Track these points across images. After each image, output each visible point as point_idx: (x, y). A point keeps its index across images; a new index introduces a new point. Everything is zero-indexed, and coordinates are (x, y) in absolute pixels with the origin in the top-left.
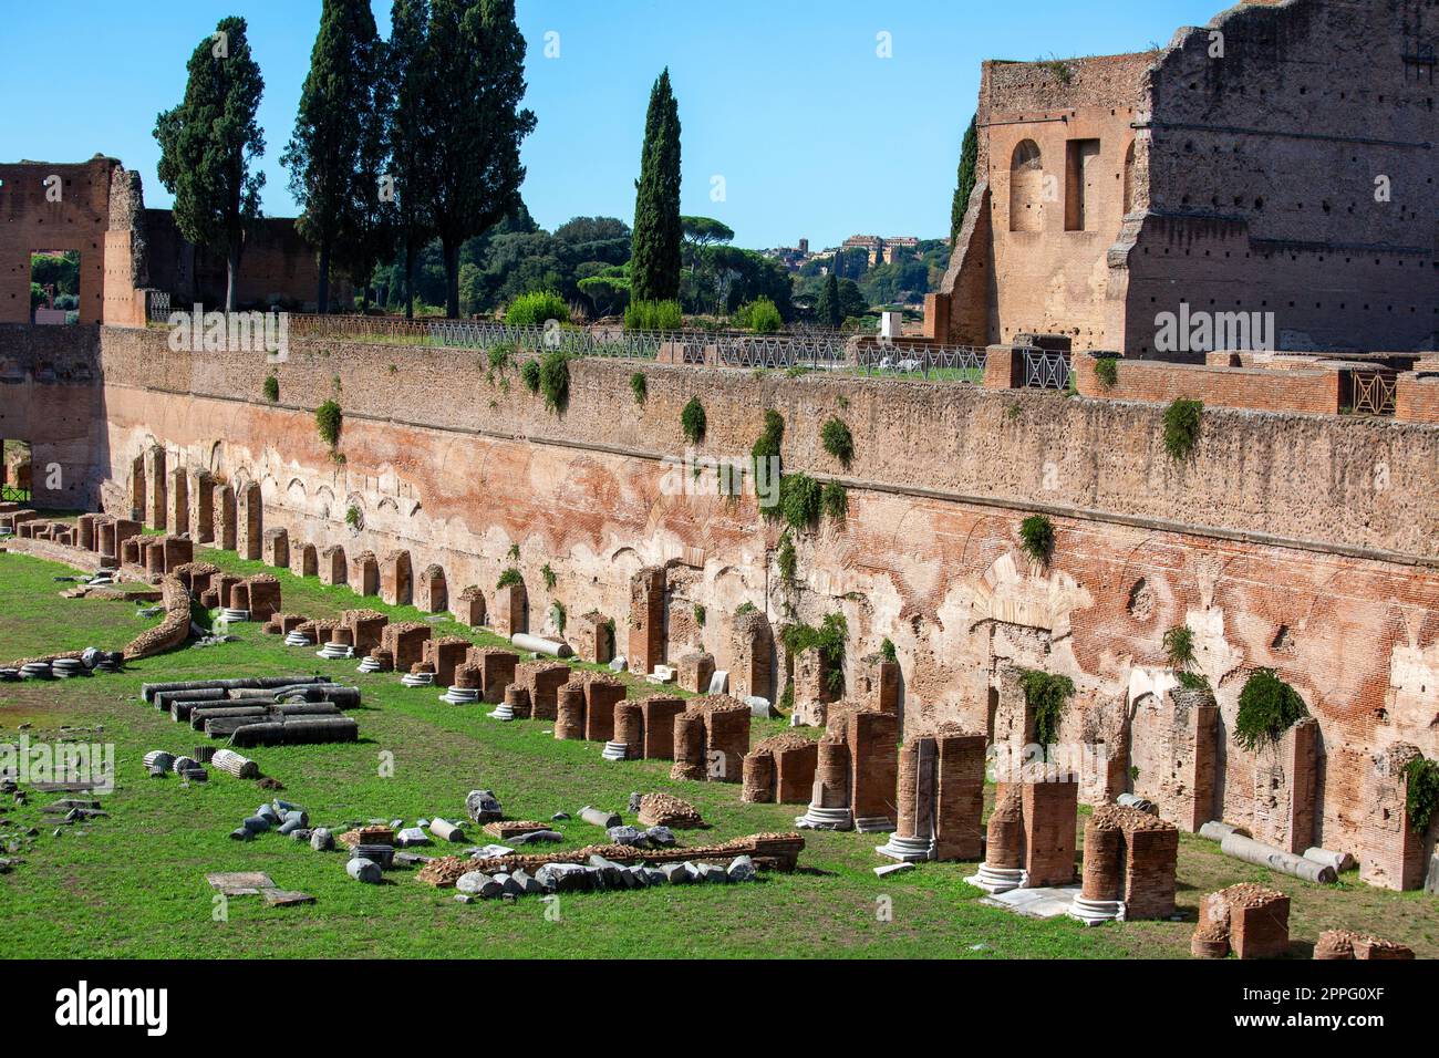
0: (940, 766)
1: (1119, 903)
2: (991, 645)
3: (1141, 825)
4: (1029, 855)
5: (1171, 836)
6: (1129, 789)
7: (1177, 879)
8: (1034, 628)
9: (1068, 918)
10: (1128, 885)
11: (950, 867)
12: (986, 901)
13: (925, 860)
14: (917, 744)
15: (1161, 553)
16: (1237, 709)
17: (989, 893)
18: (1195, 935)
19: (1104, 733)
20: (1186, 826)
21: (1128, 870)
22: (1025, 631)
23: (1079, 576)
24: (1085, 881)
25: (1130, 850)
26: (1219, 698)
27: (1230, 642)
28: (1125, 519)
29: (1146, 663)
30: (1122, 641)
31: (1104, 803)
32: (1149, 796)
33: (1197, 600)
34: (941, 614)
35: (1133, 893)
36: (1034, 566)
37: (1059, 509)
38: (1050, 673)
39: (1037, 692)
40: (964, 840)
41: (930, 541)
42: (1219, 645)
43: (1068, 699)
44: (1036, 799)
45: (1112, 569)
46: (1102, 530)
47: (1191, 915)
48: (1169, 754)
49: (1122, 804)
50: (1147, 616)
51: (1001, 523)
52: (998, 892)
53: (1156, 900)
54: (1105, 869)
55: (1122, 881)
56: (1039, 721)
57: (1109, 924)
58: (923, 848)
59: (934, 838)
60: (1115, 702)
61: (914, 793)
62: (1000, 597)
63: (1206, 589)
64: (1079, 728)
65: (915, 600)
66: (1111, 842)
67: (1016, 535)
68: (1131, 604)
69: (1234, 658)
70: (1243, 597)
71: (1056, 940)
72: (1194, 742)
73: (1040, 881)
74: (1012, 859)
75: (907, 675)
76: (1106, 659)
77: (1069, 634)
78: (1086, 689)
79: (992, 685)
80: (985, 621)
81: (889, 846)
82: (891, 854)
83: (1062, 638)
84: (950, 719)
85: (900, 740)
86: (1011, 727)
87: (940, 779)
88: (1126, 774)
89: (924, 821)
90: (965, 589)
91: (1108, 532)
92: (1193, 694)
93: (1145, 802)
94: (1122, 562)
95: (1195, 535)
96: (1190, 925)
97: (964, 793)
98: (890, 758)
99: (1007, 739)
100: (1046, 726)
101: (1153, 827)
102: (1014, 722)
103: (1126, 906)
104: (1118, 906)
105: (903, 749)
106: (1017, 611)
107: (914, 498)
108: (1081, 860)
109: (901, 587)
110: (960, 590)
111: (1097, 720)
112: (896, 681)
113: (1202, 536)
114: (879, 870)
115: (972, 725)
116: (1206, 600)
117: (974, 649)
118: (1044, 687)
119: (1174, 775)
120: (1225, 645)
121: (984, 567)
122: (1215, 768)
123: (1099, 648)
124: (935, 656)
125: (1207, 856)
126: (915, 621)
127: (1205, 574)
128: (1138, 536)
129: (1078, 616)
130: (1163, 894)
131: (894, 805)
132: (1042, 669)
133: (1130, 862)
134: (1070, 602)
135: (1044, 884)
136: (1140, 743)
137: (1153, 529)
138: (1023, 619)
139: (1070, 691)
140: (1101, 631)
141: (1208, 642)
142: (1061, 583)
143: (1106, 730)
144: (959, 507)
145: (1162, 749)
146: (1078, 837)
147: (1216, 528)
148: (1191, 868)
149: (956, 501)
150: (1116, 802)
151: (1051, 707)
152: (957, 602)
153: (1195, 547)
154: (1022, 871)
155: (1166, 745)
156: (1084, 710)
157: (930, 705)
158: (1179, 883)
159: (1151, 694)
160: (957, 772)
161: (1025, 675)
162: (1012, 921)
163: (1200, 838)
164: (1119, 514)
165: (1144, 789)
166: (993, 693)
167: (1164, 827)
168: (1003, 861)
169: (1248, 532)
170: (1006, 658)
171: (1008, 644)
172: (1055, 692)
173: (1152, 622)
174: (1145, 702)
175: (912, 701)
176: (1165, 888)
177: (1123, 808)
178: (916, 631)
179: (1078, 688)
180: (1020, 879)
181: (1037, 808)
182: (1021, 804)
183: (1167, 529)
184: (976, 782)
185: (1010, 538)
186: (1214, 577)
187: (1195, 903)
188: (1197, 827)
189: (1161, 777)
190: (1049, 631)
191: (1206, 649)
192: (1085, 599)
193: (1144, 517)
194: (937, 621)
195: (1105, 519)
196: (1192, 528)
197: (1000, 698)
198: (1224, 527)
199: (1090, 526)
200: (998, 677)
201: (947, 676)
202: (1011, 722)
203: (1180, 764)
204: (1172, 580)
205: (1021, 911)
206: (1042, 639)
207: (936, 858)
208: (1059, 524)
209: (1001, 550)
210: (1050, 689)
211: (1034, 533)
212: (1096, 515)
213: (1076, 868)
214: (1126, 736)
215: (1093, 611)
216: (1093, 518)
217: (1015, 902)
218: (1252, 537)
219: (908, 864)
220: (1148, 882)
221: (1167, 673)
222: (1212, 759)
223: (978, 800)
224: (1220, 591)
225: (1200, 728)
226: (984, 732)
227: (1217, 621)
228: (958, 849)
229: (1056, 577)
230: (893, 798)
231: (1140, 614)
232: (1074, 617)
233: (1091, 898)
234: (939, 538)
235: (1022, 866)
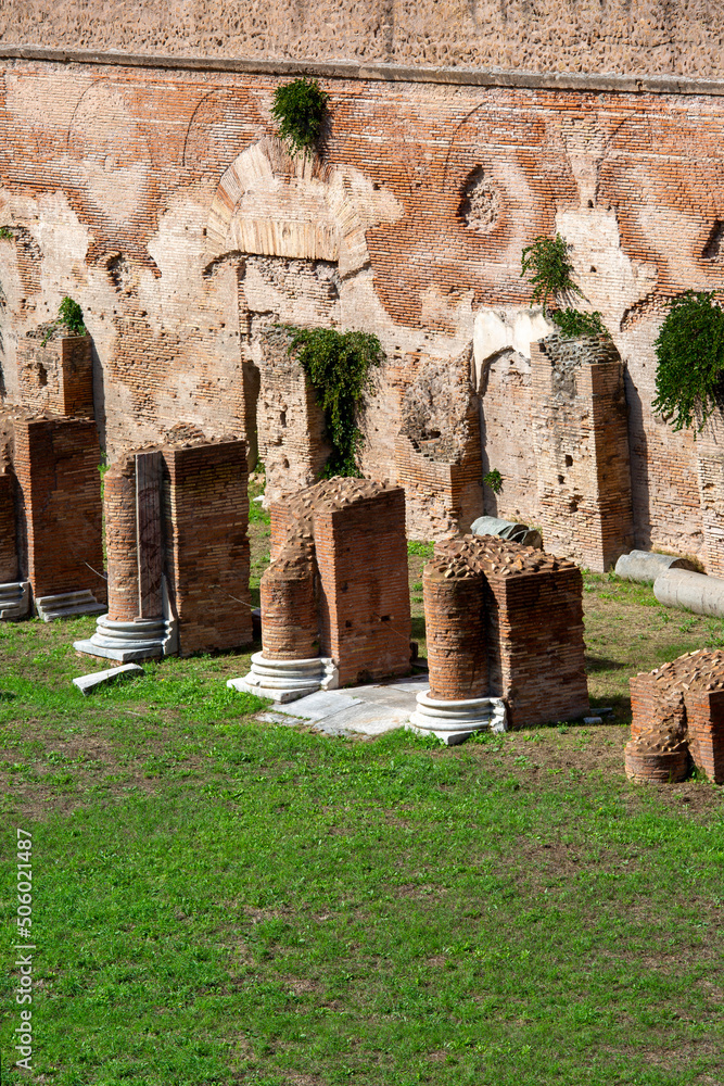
0: (173, 497)
1: (494, 700)
2: (241, 294)
3: (517, 566)
4: (334, 632)
5: (569, 579)
6: (489, 510)
7: (590, 653)
8: (308, 260)
9: (409, 734)
10: (505, 669)
11: (204, 663)
12: (268, 718)
13: (160, 658)
14: (131, 465)
15: (507, 123)
16: (655, 362)
17: (273, 702)
18: (629, 745)
19: (438, 421)
20: (591, 561)
21: (503, 644)
22: (294, 268)
23: (374, 172)
24: (432, 667)
25: (503, 609)
26: (623, 345)
27: (632, 255)
28: (443, 74)
29: (501, 301)
30: (454, 269)
31: (450, 535)
32: (524, 518)
33: (571, 193)
34: (153, 250)
35: (515, 682)
36: (301, 162)
37: (334, 68)
38: (342, 330)
39: (323, 363)
40: (222, 618)
41: (127, 135)
42: (615, 261)
43: (374, 371)
44: (339, 537)
45: (428, 156)
46: (406, 95)
47: (619, 711)
48: (550, 445)
49: (481, 533)
50: (492, 226)
51: (242, 97)
52: (287, 700)
53: (556, 690)
54: (464, 645)
55: (495, 661)
56: (329, 411)
57: (481, 737)
58: (155, 637)
59: (171, 619)
60: (452, 369)
61: (133, 545)
62: (249, 215)
63: (585, 173)
64: (398, 416)
65: (109, 232)
66: (470, 597)
67: (266, 115)
68: (464, 208)
69: (642, 281)
70: (647, 182)
71: (394, 774)
72: (590, 422)
73: (357, 676)
74: (306, 642)
75: (105, 353)
76: (432, 301)
77: (367, 266)
78: (402, 352)
79: (247, 358)
80: (227, 255)
81: (97, 639)
82: (102, 652)
83: (355, 273)
84: (182, 419)
85: (102, 461)
86: (284, 422)
87: (174, 519)
88: (481, 484)
89: (153, 590)
90: (191, 207)
91: (414, 97)
92: (579, 344)
93: (518, 528)
94: (443, 143)
95: (557, 90)
96: (617, 730)
97: (217, 539)
98: (88, 492)
99: (279, 443)
100: (342, 417)
101: (536, 568)
102: (289, 416)
103: (506, 705)
104: (491, 706)
105: (107, 476)
106: (279, 235)
107: (94, 68)
108: (422, 634)
109: (85, 213)
110: (184, 209)
111: (426, 401)
112: (87, 365)
113: (569, 90)
114: (83, 682)
115: (218, 424)
116: (587, 191)
117: (214, 303)
118: (334, 354)
119: (561, 479)
120: (624, 260)
121: (219, 169)
122: (629, 462)
123: (419, 284)
124: (151, 320)
125: (631, 610)
126: (113, 264)
127: (581, 153)
128: (465, 100)
129: (379, 236)
130: (567, 680)
131: (101, 568)
132: (326, 325)
133: (504, 629)
134: (364, 215)
135: (361, 682)
136: (499, 431)
137: (488, 87)
138: (288, 247)
139: (377, 358)
140: (419, 257)
141: (596, 259)
142: (347, 184)
143: (441, 415)
144: (170, 76)
145: (537, 439)
146: (413, 596)
147: (592, 76)
148: (607, 632)
149: (166, 68)
150: (470, 532)
151: (348, 386)
152: (178, 229)
153: (561, 109)
154: (324, 660)
155: (543, 431)
156: (403, 385)
157: (148, 400)
158: (589, 659)
159: (510, 350)
160: (202, 504)
161: (302, 338)
162: (318, 746)
163: (617, 579)
164: (431, 68)
165: (515, 506)
166: (251, 378)
167: (556, 566)
168: (291, 646)
169: (645, 77)
170: (267, 313)
171: (269, 290)
172: (352, 360)
173: (501, 234)
174: (502, 365)
175: (117, 395)
176: (569, 668)
177: (483, 541)
178: (115, 280)
179: (390, 351)
180: (323, 675)
181: (340, 552)
182: (313, 547)
183: (512, 84)
184: (234, 518)
185: (257, 120)
186: (596, 153)
187: (621, 691)
188: (610, 563)
189: (541, 485)
190: (334, 264)
191: (593, 270)
192: (389, 207)
193: (473, 68)
194: (148, 262)
195: (409, 77)
196: (553, 79)
197: (263, 378)
198: (605, 73)
199: (386, 90)
200: (256, 344)
201: (171, 350)
202: (283, 415)
203: (569, 461)
204: (528, 165)
205: (329, 729)
206: (323, 277)
207: (177, 652)
208: (335, 90)
209: (245, 140)
210: (343, 356)
211: (297, 110)
212: (396, 71)
213: (414, 647)
214: (476, 423)
215: (403, 225)
216: (390, 77)
217: (317, 715)
218: (652, 85)
219: (131, 666)
220: (539, 662)
221: (533, 315)
222: (622, 448)
223: (240, 545)
224: (608, 175)
225: (598, 398)
226: (241, 437)
227: (608, 224)
228: (213, 633)
229: (338, 176)
230: (98, 557)
231: (480, 224)
232: (372, 237)
233: (445, 696)
234: (141, 129)
235: (324, 652)
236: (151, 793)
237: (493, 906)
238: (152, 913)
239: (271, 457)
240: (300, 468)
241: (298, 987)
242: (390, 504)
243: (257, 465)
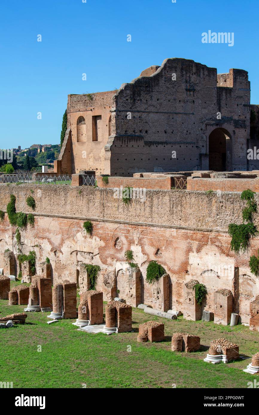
0: (64, 292)
1: (116, 328)
2: (77, 258)
3: (121, 306)
4: (90, 316)
5: (130, 309)
6: (117, 296)
7: (132, 321)
8: (88, 252)
9: (102, 333)
10: (118, 323)
11: (68, 320)
12: (79, 329)
13: (61, 319)
14: (57, 287)
15: (123, 230)
16: (146, 272)
17: (80, 327)
18: (138, 336)
19: (109, 281)
20: (134, 306)
21: (118, 319)
22: (86, 254)
23: (100, 237)
24: (106, 322)
25: (119, 313)
26: (141, 269)
27: (143, 254)
28: (113, 221)
29: (121, 261)
30: (113, 255)
31: (111, 300)
32: (123, 298)
33: (134, 243)
34: (62, 250)
35: (120, 325)
36: (88, 235)
37: (94, 219)
38: (94, 265)
39: (90, 270)
40: (72, 313)
41: (58, 229)
42: (141, 255)
43: (99, 272)
44: (91, 300)
45: (109, 235)
46: (106, 224)
47: (137, 330)
48: (128, 286)
49: (116, 300)
50: (120, 248)
51: (78, 224)
52: (82, 327)
53: (127, 327)
54: (112, 319)
55: (117, 322)
56: (91, 279)
57: (114, 334)
58: (61, 315)
59: (63, 313)
60: (112, 272)
61: (57, 300)
62: (78, 244)
63: (136, 239)
64: (102, 280)
65: (55, 246)
66: (113, 311)
67: (82, 227)
68: (115, 244)
69: (145, 258)
70: (146, 241)
71: (99, 339)
72: (135, 282)
73: (94, 323)
74: (86, 317)
75: (53, 267)
76: (109, 260)
77: (98, 254)
78: (104, 269)
79: (77, 269)
80: (73, 252)
81: (51, 315)
82: (52, 318)
83: (96, 255)
84: (66, 279)
85: (52, 285)
86: (83, 280)
87: (64, 296)
88: (116, 292)
89: (60, 308)
90: (69, 242)
91: (107, 225)
92: (134, 269)
93: (122, 300)
94: (112, 233)
95: (132, 225)
96: (136, 333)
97: (71, 300)
98: (50, 291)
99: (82, 284)
100: (93, 280)
101: (124, 306)
102: (84, 279)
103: (118, 329)
104: (116, 329)
105: (54, 288)
106: (83, 248)
107: (53, 218)
108: (105, 317)
109: (51, 243)
110: (67, 243)
111: (107, 277)
112: (50, 269)
113: (134, 225)
114: (49, 322)
115: (72, 280)
116: (136, 242)
117: (72, 259)
118: (92, 269)
119: (130, 292)
121: (74, 236)
122: (141, 289)
123: (107, 257)
124: (61, 262)
125: (140, 314)
126: (55, 252)
127: (136, 235)
128: (116, 226)
129: (100, 249)
130: (129, 325)
131: (52, 304)
132: (91, 264)
133: (119, 316)
134: (98, 245)
135: (95, 324)
136: (120, 283)
137: (120, 224)
138: (85, 250)
139: (99, 270)
140: (107, 252)
141: (137, 254)
142: (95, 239)
143: (110, 280)
144: (66, 219)
145: (126, 285)
146: (104, 310)
147: (138, 222)
148: (136, 317)
149: (65, 218)
150: (114, 300)
151: (94, 274)
152: (66, 246)
153: (133, 228)
154: (88, 321)
155: (127, 283)
156: (104, 275)
157: (60, 275)
158: (133, 322)
159: (122, 269)
160: (69, 294)
161: (87, 266)
162: (87, 335)
163: (138, 309)
164: (111, 220)
165: (121, 296)
166: (78, 271)
167: (128, 306)
168: (83, 318)
169: (147, 223)
170: (81, 261)
171: (81, 257)
172: (95, 270)
173: (121, 249)
174: (121, 272)
175: (55, 274)
176: (129, 323)
177: (116, 302)
178: (55, 255)
179: (102, 269)
180: (88, 323)
181: (92, 303)
182: (87, 302)
183: (124, 223)
184: (74, 296)
185: (80, 228)
186: (138, 236)
187: (138, 327)
188: (137, 306)
189: (126, 292)
190: (93, 253)
191: (137, 256)
192: (102, 244)
193: (118, 220)
194: (61, 252)
195: (107, 221)
196: (131, 223)
197: (80, 272)
198: (140, 222)
199: (103, 223)
200: (79, 267)
201: (64, 267)
202: (83, 279)
203: (131, 289)
204: (126, 237)
205: (89, 332)
206: (91, 255)
207: (64, 318)
208: (94, 223)
209: (78, 231)
210: (94, 269)
211: (87, 226)
212: (104, 220)
213: (104, 319)
214: (116, 282)
215: (105, 247)
216: (103, 221)
217: (87, 329)
218: (148, 224)
219: (57, 320)
220: (124, 322)
221: (126, 263)
222: (140, 287)
223: (75, 301)
224: (140, 240)
225: (136, 278)
226: (76, 282)
227: (139, 248)
228: (70, 315)
229: (94, 238)
230: (51, 302)
231: (118, 247)
232: (99, 249)
233: (108, 327)
234: (61, 229)
235: (88, 319)
236: (59, 341)
237: (114, 361)
238: (59, 360)
239: (81, 286)
240: (86, 288)
241: (82, 372)
242: (101, 295)
243: (78, 287)
